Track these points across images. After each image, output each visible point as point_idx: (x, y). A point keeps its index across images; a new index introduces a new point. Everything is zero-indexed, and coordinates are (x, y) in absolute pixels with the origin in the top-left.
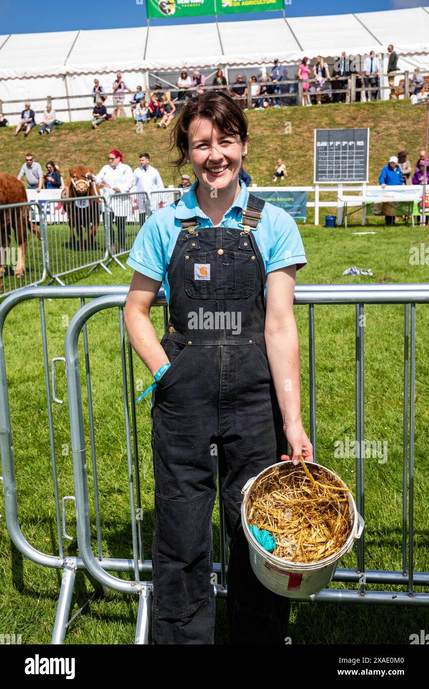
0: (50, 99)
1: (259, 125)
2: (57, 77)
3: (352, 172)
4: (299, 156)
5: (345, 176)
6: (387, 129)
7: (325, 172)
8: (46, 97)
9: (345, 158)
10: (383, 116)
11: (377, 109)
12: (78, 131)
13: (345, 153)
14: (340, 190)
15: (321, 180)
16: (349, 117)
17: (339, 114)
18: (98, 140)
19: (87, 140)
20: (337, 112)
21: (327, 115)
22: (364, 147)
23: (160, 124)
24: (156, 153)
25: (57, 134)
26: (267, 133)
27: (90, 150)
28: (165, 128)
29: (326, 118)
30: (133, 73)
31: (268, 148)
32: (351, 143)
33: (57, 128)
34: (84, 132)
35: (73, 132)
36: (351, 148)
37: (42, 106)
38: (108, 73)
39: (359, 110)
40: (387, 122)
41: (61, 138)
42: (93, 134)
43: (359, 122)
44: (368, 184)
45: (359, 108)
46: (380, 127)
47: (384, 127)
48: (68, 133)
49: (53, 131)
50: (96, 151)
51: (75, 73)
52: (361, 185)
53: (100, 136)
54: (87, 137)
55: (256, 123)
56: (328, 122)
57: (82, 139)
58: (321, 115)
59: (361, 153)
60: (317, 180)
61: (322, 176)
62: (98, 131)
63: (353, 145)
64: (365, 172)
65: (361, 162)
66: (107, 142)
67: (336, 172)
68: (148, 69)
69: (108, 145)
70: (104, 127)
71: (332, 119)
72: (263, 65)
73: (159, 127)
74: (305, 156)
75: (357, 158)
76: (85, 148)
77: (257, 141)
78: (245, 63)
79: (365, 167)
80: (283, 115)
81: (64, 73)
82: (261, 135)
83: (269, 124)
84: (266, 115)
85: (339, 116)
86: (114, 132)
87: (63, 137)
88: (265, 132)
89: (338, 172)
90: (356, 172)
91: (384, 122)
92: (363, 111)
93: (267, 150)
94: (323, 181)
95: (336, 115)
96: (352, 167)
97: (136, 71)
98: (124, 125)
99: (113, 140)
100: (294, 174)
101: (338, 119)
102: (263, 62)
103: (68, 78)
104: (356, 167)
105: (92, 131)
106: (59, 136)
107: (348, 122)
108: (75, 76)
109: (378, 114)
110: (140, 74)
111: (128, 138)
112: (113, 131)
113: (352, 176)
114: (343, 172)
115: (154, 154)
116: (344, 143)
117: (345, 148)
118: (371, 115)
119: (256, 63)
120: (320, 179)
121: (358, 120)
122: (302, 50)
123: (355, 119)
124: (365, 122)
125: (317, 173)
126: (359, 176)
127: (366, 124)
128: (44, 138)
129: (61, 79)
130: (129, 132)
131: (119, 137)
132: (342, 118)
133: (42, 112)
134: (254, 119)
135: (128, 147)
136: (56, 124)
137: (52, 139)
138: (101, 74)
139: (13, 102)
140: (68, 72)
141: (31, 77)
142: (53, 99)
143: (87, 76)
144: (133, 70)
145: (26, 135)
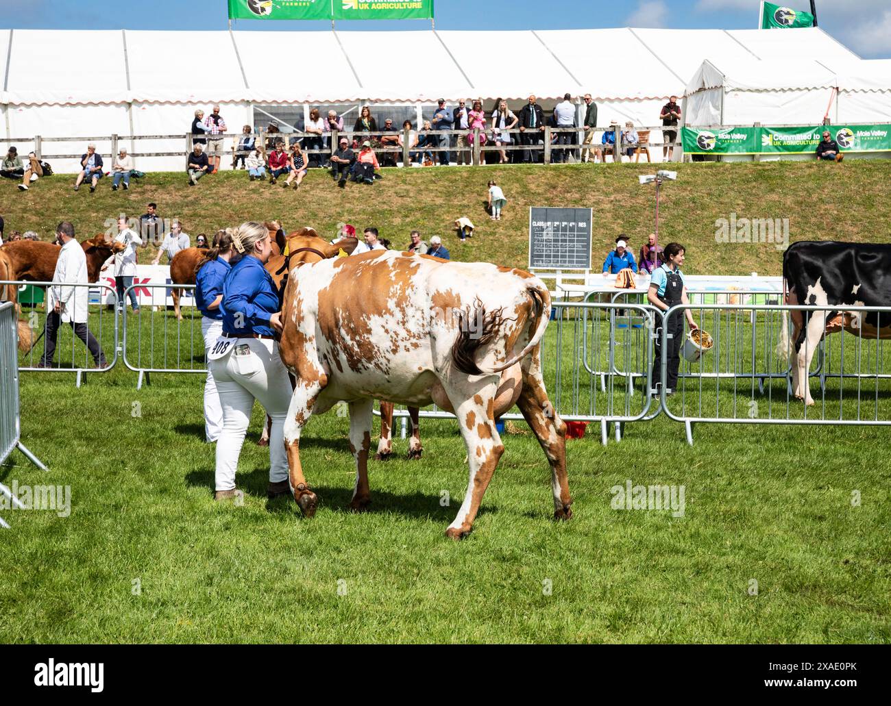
0: (117, 138)
1: (427, 189)
2: (118, 105)
3: (573, 257)
4: (486, 234)
5: (565, 262)
6: (597, 203)
7: (541, 256)
8: (110, 136)
9: (565, 241)
10: (591, 185)
11: (583, 175)
12: (171, 188)
13: (565, 235)
14: (559, 277)
15: (537, 266)
16: (547, 184)
17: (533, 180)
18: (202, 202)
19: (186, 200)
20: (531, 176)
21: (518, 180)
22: (587, 229)
23: (288, 182)
24: (291, 222)
25: (139, 190)
26: (439, 201)
27: (195, 215)
28: (295, 188)
29: (517, 185)
30: (232, 106)
31: (443, 221)
32: (571, 224)
33: (137, 182)
34: (179, 190)
35: (164, 187)
36: (572, 229)
37: (109, 147)
38: (194, 104)
39: (559, 176)
40: (597, 193)
41: (146, 196)
42: (193, 192)
43: (560, 192)
44: (590, 272)
45: (558, 173)
46: (589, 199)
47: (593, 200)
48: (156, 190)
50: (205, 217)
51: (146, 101)
52: (583, 272)
53: (204, 197)
54: (186, 197)
55: (422, 187)
56: (519, 190)
57: (179, 200)
58: (509, 180)
59: (584, 236)
60: (532, 265)
61: (538, 261)
62: (199, 188)
63: (573, 226)
64: (588, 257)
65: (583, 246)
66: (216, 204)
67: (555, 256)
68: (254, 101)
69: (219, 208)
70: (207, 183)
72: (418, 103)
73: (285, 186)
74: (495, 233)
75: (578, 241)
76: (186, 211)
77: (428, 212)
78: (393, 100)
79: (587, 251)
80: (457, 178)
81: (130, 101)
82: (432, 203)
83: (440, 189)
84: (434, 176)
85: (533, 183)
86: (224, 191)
87: (148, 195)
88: (436, 199)
89: (557, 256)
90: (577, 257)
91: (593, 194)
92: (565, 177)
93: (442, 225)
94: (540, 266)
95: (529, 181)
96: (573, 251)
97: (236, 103)
98: (235, 181)
99: (225, 203)
100: (483, 257)
101: (532, 186)
102: (419, 100)
103: (133, 107)
104: (577, 251)
105: (191, 189)
106: (143, 193)
107: (546, 191)
108: (145, 105)
109: (585, 182)
110: (241, 107)
111: (245, 200)
112: (222, 189)
113: (572, 262)
114: (562, 256)
115: (287, 223)
116: (564, 224)
117: (564, 229)
118: (575, 183)
119: (409, 100)
120: (535, 263)
121: (559, 189)
122: (472, 87)
123: (554, 188)
124: (568, 192)
125: (532, 257)
126: (581, 262)
127: (569, 194)
128: (121, 195)
129: (123, 109)
130: (244, 192)
131: (232, 198)
132: (538, 186)
133: (109, 156)
134: (419, 181)
135: (249, 212)
136: (134, 175)
137: (133, 197)
138: (184, 104)
139: (59, 140)
140: (134, 100)
141: (78, 104)
142: (120, 138)
143: (163, 107)
144: (232, 101)
145: (93, 190)
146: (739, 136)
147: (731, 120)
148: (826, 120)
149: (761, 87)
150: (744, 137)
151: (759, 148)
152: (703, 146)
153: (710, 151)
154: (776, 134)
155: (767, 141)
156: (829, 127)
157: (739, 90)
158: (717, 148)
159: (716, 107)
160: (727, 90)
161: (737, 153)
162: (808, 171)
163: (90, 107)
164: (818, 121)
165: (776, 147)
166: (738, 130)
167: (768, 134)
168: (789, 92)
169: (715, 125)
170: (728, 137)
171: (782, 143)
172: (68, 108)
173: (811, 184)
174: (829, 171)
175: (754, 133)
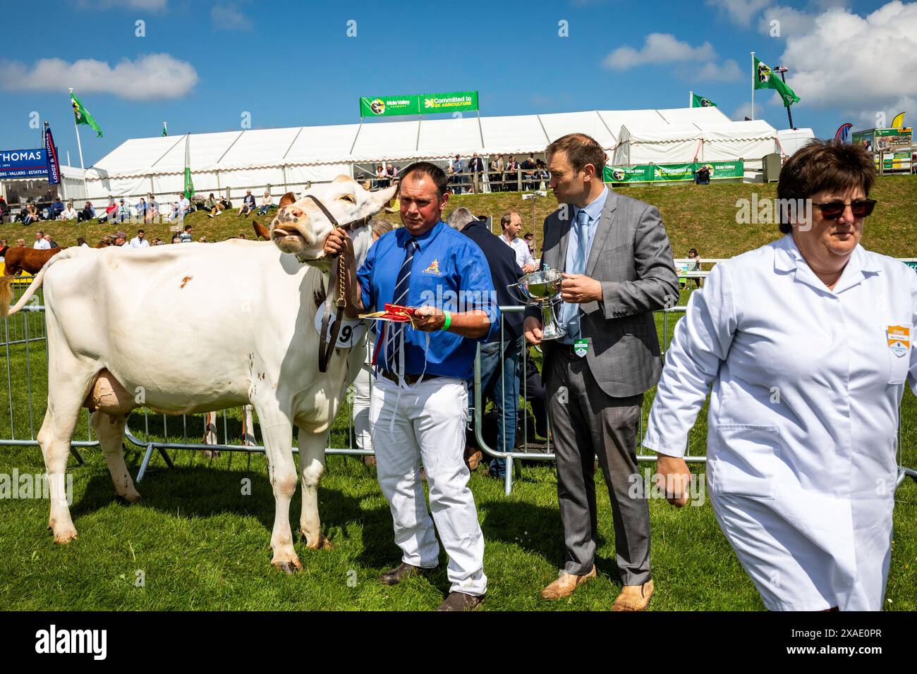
0: (270, 186)
2: (277, 167)
30: (341, 165)
37: (263, 191)
38: (319, 165)
49: (269, 213)
51: (292, 165)
68: (353, 161)
71: (496, 206)
72: (450, 159)
78: (435, 157)
81: (283, 165)
97: (344, 163)
101: (501, 205)
103: (286, 168)
108: (292, 167)
110: (346, 165)
119: (444, 157)
122: (483, 147)
123: (514, 206)
129: (280, 169)
132: (505, 205)
133: (262, 197)
138: (314, 165)
139: (239, 188)
140: (286, 164)
141: (256, 168)
142: (271, 186)
143: (302, 168)
144: (341, 162)
145: (247, 216)
146: (640, 171)
147: (634, 161)
148: (696, 159)
149: (653, 140)
150: (643, 171)
151: (653, 178)
152: (617, 178)
153: (621, 181)
154: (663, 169)
155: (657, 173)
156: (697, 164)
157: (639, 142)
158: (626, 179)
159: (626, 153)
160: (632, 142)
161: (639, 182)
162: (678, 191)
163: (262, 170)
164: (690, 160)
165: (664, 177)
166: (639, 167)
167: (658, 169)
168: (671, 143)
169: (626, 165)
170: (633, 172)
171: (667, 174)
172: (251, 171)
173: (678, 200)
174: (692, 191)
175: (649, 169)
